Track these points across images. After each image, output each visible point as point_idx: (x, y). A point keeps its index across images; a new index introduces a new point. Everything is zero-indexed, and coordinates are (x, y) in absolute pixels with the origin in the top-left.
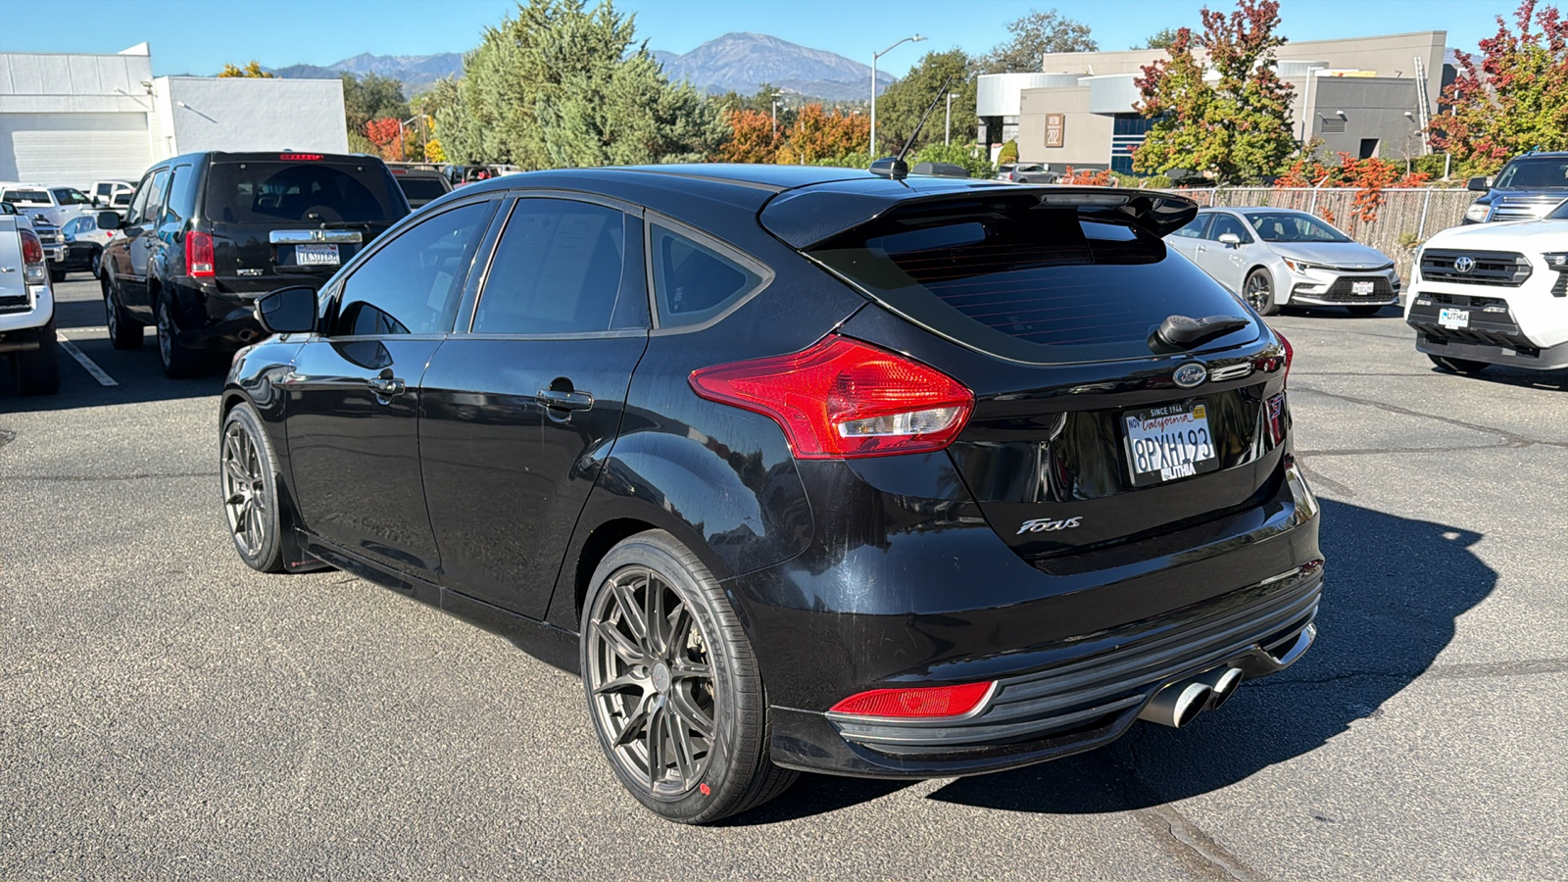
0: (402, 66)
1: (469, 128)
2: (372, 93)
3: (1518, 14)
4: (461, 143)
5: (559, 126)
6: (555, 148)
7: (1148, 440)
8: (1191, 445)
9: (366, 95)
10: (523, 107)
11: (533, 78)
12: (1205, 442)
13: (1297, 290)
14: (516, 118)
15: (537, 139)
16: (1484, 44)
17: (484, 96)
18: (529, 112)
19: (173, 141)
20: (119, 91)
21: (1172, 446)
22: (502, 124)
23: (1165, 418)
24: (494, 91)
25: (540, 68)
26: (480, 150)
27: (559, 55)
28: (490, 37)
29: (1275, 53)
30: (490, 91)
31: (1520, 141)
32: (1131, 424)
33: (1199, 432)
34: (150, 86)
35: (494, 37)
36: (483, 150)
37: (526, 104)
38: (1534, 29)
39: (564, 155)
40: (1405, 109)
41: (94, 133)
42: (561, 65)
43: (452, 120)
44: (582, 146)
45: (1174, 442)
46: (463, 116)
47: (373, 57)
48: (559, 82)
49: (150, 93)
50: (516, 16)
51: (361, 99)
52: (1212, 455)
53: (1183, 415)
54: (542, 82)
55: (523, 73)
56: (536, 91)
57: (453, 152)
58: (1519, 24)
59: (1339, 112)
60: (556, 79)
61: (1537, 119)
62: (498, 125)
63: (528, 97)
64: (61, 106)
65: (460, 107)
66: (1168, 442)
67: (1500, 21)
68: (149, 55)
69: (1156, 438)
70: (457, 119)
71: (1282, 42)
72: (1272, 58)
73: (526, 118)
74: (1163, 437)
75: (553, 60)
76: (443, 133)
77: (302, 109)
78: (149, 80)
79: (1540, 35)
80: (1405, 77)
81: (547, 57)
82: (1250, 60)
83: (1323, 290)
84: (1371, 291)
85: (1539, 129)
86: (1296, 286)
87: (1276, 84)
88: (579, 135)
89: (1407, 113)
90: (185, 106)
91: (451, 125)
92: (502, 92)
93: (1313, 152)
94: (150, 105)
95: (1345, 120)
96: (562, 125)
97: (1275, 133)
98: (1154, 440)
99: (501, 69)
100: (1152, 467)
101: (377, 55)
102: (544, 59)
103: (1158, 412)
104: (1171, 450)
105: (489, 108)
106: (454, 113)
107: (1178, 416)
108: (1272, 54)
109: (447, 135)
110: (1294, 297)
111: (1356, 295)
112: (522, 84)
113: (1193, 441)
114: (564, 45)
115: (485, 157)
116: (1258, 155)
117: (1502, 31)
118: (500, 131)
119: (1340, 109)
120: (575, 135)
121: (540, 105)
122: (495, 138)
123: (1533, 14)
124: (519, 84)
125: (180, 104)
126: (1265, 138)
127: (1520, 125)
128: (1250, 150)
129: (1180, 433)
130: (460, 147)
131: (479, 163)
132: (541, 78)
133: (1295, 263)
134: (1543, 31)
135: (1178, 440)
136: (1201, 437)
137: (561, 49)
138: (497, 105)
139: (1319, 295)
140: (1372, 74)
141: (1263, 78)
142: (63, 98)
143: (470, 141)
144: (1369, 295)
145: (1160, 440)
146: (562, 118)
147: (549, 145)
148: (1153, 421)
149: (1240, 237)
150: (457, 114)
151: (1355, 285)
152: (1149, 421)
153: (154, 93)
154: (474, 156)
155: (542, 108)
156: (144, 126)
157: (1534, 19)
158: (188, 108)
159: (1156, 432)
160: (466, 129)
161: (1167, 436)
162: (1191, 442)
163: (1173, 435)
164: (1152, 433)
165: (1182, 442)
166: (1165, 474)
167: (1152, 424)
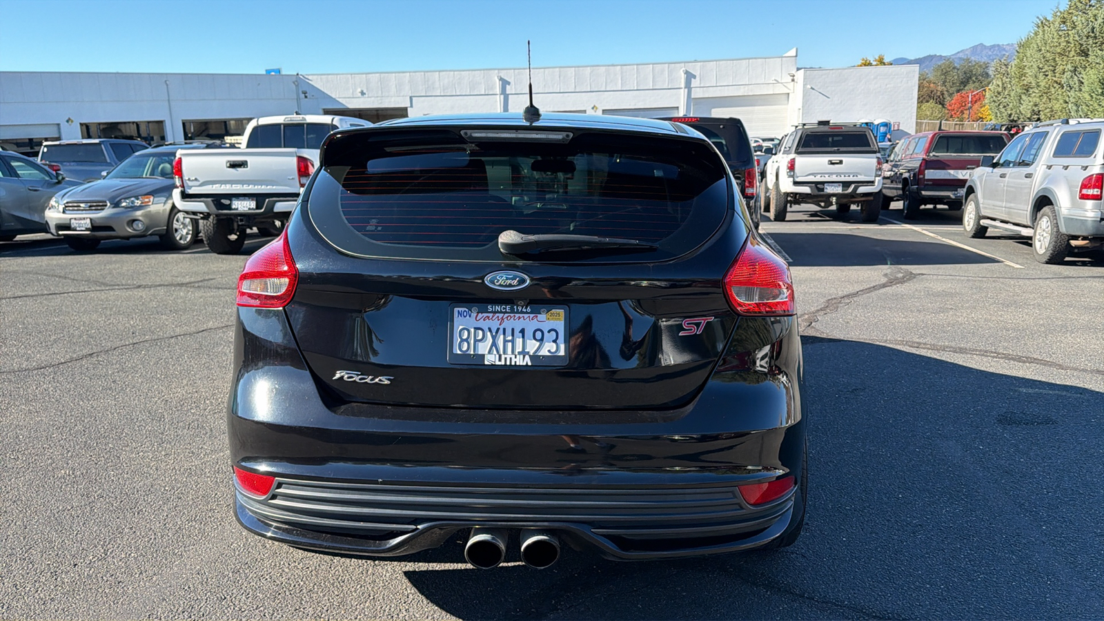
0: (1007, 52)
1: (1012, 95)
2: (965, 73)
4: (1004, 107)
5: (1081, 90)
6: (1075, 108)
7: (477, 329)
8: (534, 341)
9: (960, 75)
10: (1055, 76)
11: (1067, 54)
12: (555, 341)
14: (1047, 86)
15: (1061, 101)
17: (1027, 70)
18: (1059, 80)
19: (801, 111)
20: (775, 80)
21: (510, 338)
22: (1037, 91)
23: (506, 315)
24: (1035, 66)
25: (1072, 45)
26: (1018, 111)
27: (1091, 34)
28: (1040, 25)
30: (1032, 66)
32: (459, 314)
33: (549, 332)
34: (794, 76)
35: (1043, 24)
36: (1020, 111)
37: (1057, 75)
39: (1081, 113)
41: (756, 108)
42: (1091, 42)
43: (1000, 89)
44: (1096, 105)
45: (513, 335)
46: (1009, 86)
47: (985, 46)
48: (1087, 55)
49: (793, 80)
50: (1064, 6)
51: (956, 77)
52: (562, 353)
53: (531, 315)
54: (1074, 56)
55: (1059, 51)
56: (1066, 65)
57: (996, 113)
60: (1085, 53)
62: (1033, 92)
63: (1059, 69)
64: (741, 92)
65: (1008, 80)
66: (504, 334)
68: (796, 56)
69: (490, 329)
70: (1005, 88)
73: (1055, 85)
74: (498, 329)
75: (1085, 38)
76: (992, 100)
77: (888, 86)
78: (794, 72)
81: (1079, 36)
88: (1094, 96)
90: (812, 88)
91: (999, 93)
92: (1041, 66)
94: (792, 89)
96: (1083, 89)
98: (487, 330)
99: (1043, 48)
100: (474, 351)
101: (988, 44)
102: (1077, 38)
103: (498, 308)
104: (505, 341)
105: (1029, 79)
106: (1003, 84)
107: (526, 316)
109: (994, 101)
112: (1057, 59)
113: (539, 338)
114: (1097, 26)
115: (1021, 117)
118: (1035, 96)
120: (1092, 96)
121: (1068, 74)
122: (1030, 102)
124: (1054, 59)
125: (809, 87)
129: (523, 330)
130: (1003, 110)
131: (1016, 121)
132: (1072, 53)
135: (518, 334)
136: (551, 336)
137: (1093, 28)
138: (1036, 77)
142: (742, 87)
143: (1011, 105)
145: (495, 331)
146: (1083, 83)
147: (1070, 106)
148: (491, 315)
150: (1005, 85)
152: (485, 315)
153: (796, 80)
154: (1012, 116)
155: (1069, 77)
156: (786, 102)
158: (813, 89)
160: (1010, 95)
161: (504, 330)
162: (535, 338)
163: (513, 330)
164: (485, 324)
165: (523, 337)
166: (491, 359)
167: (488, 317)
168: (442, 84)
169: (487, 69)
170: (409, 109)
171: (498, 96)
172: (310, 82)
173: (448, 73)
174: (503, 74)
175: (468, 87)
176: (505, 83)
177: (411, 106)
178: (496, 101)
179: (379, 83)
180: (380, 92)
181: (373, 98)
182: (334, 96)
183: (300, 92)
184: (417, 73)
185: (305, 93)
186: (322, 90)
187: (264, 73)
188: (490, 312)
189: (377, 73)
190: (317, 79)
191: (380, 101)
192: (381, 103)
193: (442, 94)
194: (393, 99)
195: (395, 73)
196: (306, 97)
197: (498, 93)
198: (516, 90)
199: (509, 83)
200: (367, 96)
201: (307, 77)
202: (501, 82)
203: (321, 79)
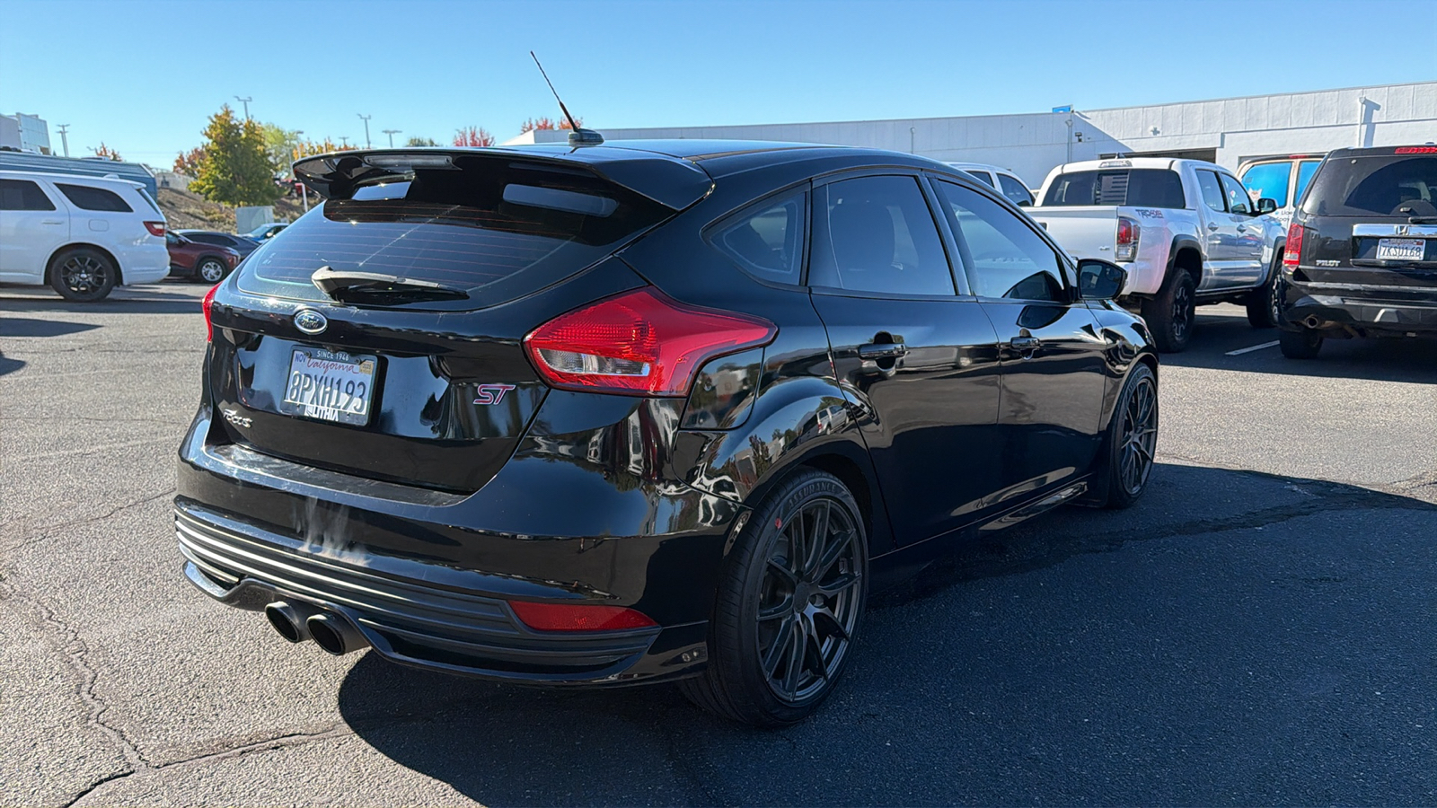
7: (307, 375)
8: (346, 395)
12: (361, 397)
21: (328, 389)
23: (331, 363)
32: (297, 358)
33: (359, 385)
45: (331, 386)
52: (364, 412)
53: (350, 365)
66: (325, 384)
69: (316, 377)
74: (322, 377)
98: (313, 378)
100: (300, 400)
104: (325, 393)
107: (345, 365)
113: (350, 391)
129: (340, 380)
135: (335, 386)
136: (359, 391)
145: (319, 379)
148: (319, 361)
159: (319, 372)
161: (326, 378)
162: (347, 392)
163: (332, 379)
164: (313, 371)
165: (338, 389)
166: (310, 411)
167: (317, 363)
168: (1270, 115)
169: (1343, 89)
170: (1217, 150)
171: (1358, 127)
172: (1087, 120)
173: (1282, 97)
174: (1371, 96)
175: (1311, 115)
176: (1371, 107)
177: (1222, 146)
178: (1354, 134)
179: (1180, 117)
180: (1180, 129)
181: (1169, 138)
182: (1116, 139)
183: (1074, 135)
184: (1235, 101)
185: (1079, 135)
186: (1102, 130)
187: (1051, 111)
188: (318, 358)
189: (1180, 103)
190: (1097, 116)
191: (1178, 142)
192: (1180, 143)
193: (1269, 128)
194: (1197, 138)
195: (1204, 102)
196: (1080, 140)
197: (1359, 122)
198: (1387, 117)
199: (1378, 107)
200: (1160, 135)
201: (1084, 114)
202: (1364, 106)
203: (1102, 116)
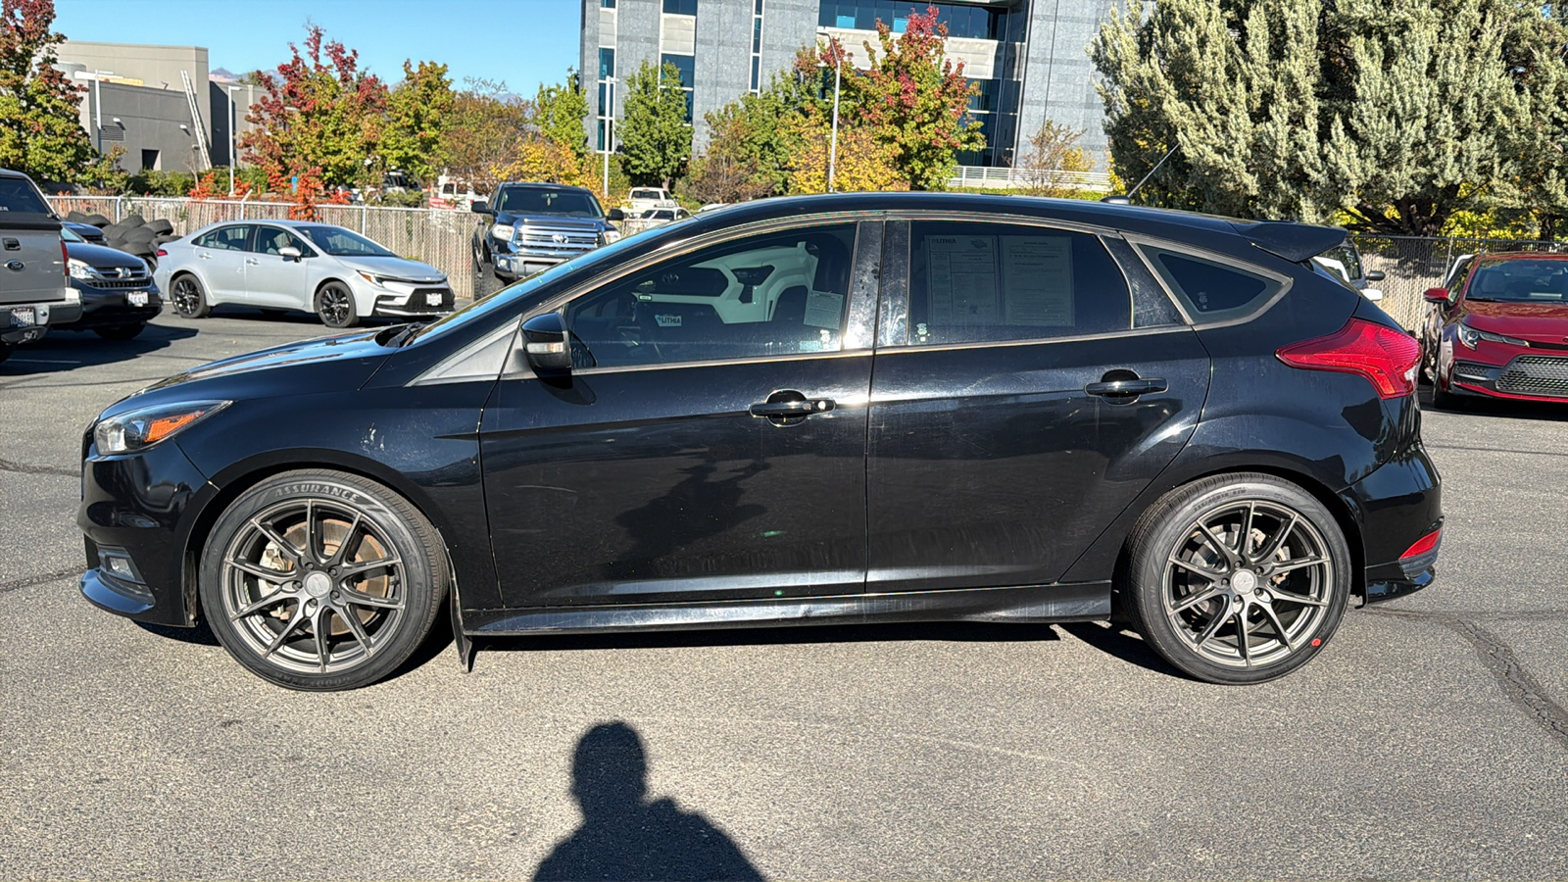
3: (308, 44)
13: (379, 302)
16: (283, 69)
29: (56, 51)
31: (332, 163)
38: (326, 61)
40: (180, 122)
58: (311, 54)
59: (116, 120)
61: (342, 143)
67: (293, 48)
71: (60, 38)
72: (52, 56)
79: (330, 67)
80: (173, 89)
82: (29, 54)
83: (403, 302)
84: (440, 302)
85: (345, 153)
86: (378, 298)
87: (67, 85)
89: (183, 127)
93: (117, 161)
95: (123, 129)
97: (73, 137)
108: (53, 52)
110: (378, 309)
111: (430, 306)
116: (57, 161)
117: (296, 58)
119: (117, 116)
123: (322, 46)
126: (62, 142)
127: (327, 148)
128: (48, 155)
133: (372, 276)
134: (332, 63)
139: (401, 306)
140: (140, 83)
141: (52, 77)
144: (439, 306)
149: (299, 250)
151: (429, 296)
157: (322, 51)
